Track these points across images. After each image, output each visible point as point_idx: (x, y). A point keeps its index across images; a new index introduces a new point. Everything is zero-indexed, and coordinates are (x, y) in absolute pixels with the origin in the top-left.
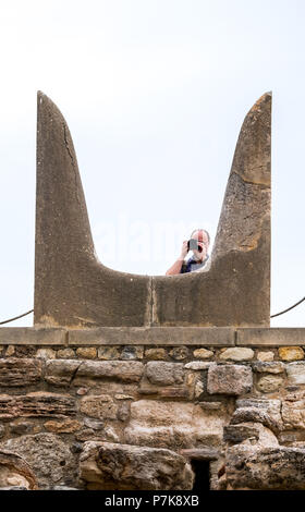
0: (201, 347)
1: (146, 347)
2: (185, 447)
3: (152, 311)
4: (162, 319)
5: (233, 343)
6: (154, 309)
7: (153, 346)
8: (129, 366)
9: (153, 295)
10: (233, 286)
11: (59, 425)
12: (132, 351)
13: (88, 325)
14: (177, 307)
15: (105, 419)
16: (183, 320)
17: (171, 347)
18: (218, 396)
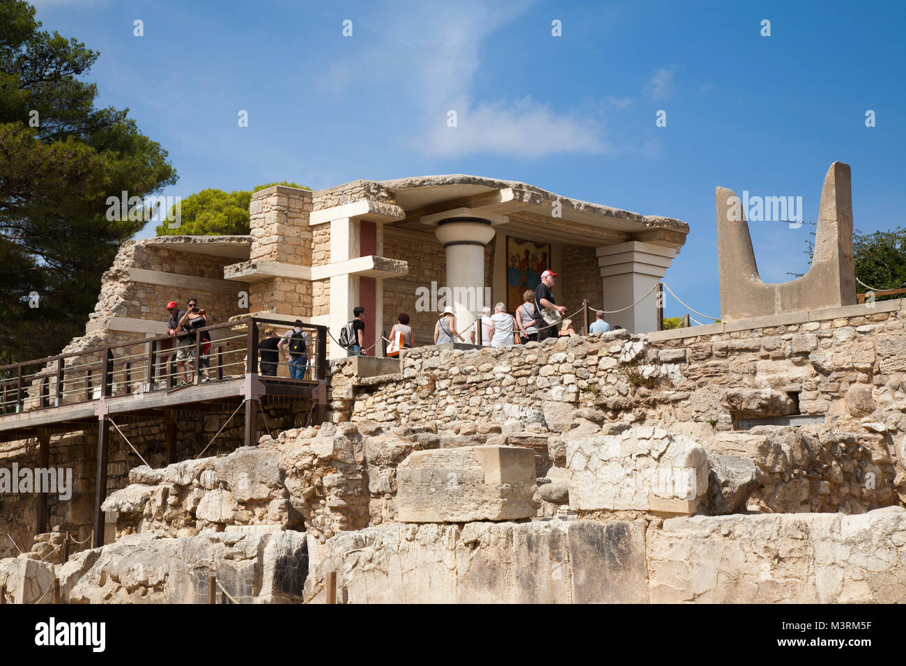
0: (791, 325)
1: (763, 328)
2: (784, 385)
3: (778, 303)
4: (784, 308)
5: (807, 320)
6: (779, 303)
7: (767, 328)
8: (750, 342)
9: (778, 295)
10: (819, 283)
11: (719, 379)
12: (757, 332)
13: (747, 317)
14: (791, 301)
15: (743, 373)
16: (794, 307)
17: (776, 327)
18: (798, 354)
